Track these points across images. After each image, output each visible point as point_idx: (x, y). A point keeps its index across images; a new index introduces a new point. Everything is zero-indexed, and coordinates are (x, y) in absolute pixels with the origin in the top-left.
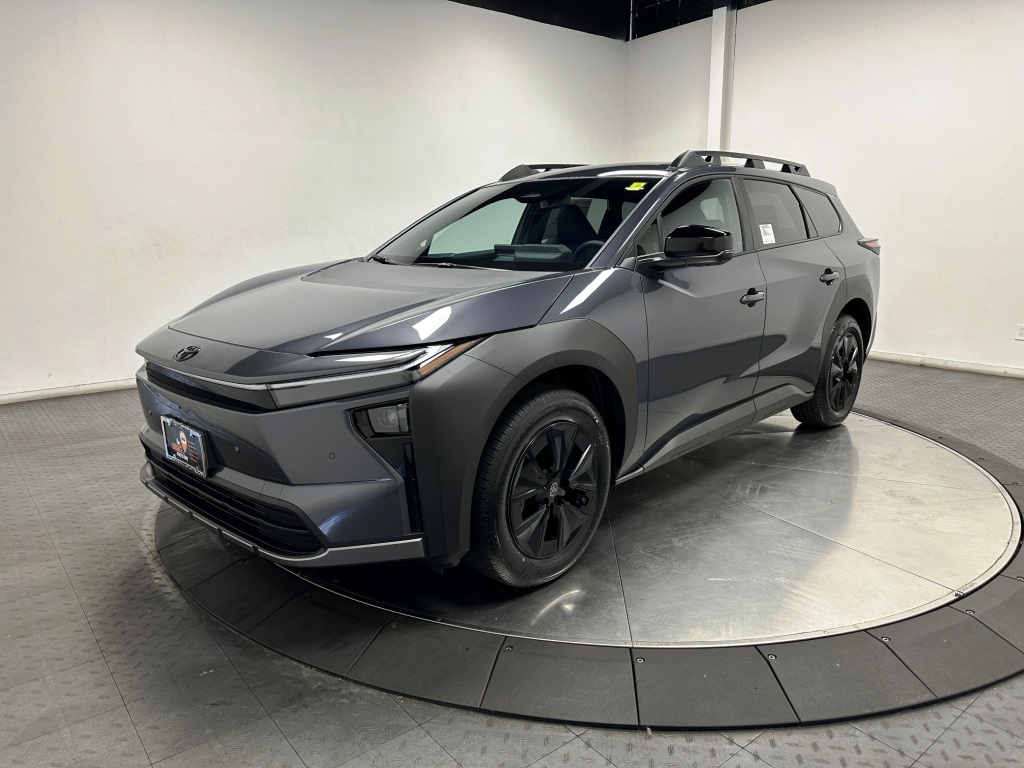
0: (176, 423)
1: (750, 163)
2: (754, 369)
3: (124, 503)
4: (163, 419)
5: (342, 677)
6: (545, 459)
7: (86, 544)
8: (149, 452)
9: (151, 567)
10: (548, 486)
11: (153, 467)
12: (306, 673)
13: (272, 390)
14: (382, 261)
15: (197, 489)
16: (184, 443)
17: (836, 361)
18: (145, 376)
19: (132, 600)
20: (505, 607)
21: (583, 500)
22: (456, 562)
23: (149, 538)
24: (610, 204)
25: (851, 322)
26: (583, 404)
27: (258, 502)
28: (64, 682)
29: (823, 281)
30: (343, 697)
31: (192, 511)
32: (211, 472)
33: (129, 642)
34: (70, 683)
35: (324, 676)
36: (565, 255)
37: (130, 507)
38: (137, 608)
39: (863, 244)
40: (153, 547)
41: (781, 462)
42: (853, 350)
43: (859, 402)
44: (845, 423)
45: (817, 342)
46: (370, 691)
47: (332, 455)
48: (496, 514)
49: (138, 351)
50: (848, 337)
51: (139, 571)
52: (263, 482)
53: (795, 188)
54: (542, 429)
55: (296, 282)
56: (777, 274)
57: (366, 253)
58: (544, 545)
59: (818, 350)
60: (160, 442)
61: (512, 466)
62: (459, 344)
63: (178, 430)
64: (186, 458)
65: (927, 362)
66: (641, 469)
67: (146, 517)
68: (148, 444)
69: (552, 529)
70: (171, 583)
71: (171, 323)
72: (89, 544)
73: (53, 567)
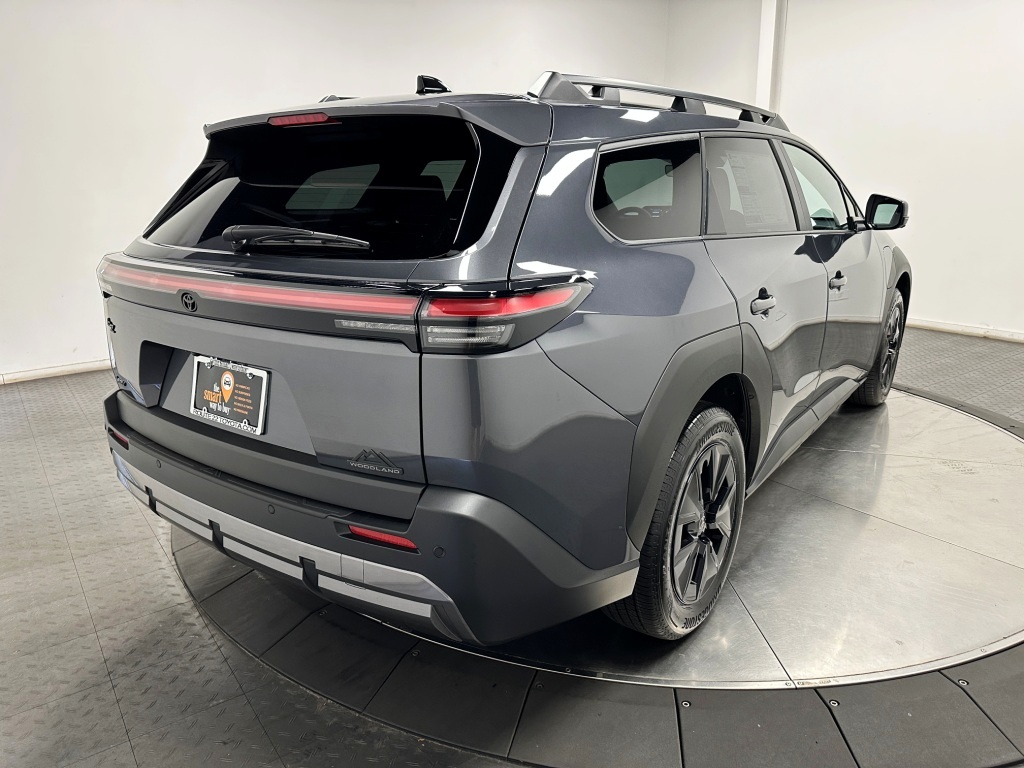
7: (101, 543)
9: (165, 572)
19: (143, 611)
23: (165, 537)
30: (360, 737)
33: (137, 663)
35: (341, 710)
38: (148, 621)
40: (168, 548)
51: (153, 578)
65: (992, 334)
70: (185, 590)
72: (104, 543)
73: (66, 571)
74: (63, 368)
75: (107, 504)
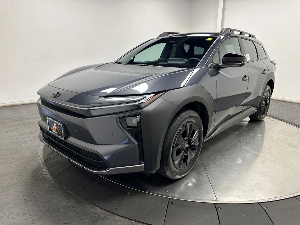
0: (52, 120)
1: (241, 33)
2: (244, 102)
3: (33, 143)
4: (47, 118)
5: (112, 213)
6: (184, 135)
7: (20, 158)
8: (42, 129)
9: (42, 167)
10: (184, 144)
11: (43, 134)
12: (99, 210)
13: (90, 110)
14: (120, 63)
15: (60, 143)
16: (55, 127)
17: (264, 100)
18: (40, 102)
19: (36, 179)
20: (169, 187)
21: (194, 148)
22: (154, 172)
23: (41, 156)
24: (190, 47)
25: (269, 88)
26: (197, 115)
27: (84, 150)
28: (11, 213)
29: (263, 74)
30: (113, 221)
31: (58, 151)
32: (65, 138)
33: (34, 197)
34: (13, 213)
35: (105, 212)
36: (187, 62)
37: (35, 144)
38: (37, 183)
39: (271, 62)
40: (43, 160)
41: (249, 132)
42: (268, 96)
43: (268, 113)
44: (264, 119)
45: (260, 94)
46: (122, 219)
47: (112, 134)
48: (168, 155)
49: (38, 93)
50: (268, 92)
51: (38, 169)
52: (86, 143)
53: (254, 43)
54: (184, 124)
55: (92, 70)
56: (252, 71)
57: (114, 60)
58: (183, 164)
59: (260, 97)
60: (46, 126)
61: (174, 138)
62: (158, 94)
63: (53, 122)
64: (56, 132)
65: (284, 100)
66: (211, 136)
67: (40, 148)
68: (41, 126)
69: (185, 159)
70: (49, 173)
71: (49, 83)
72: (21, 158)
73: (8, 167)
74: (5, 104)
75: (21, 145)
